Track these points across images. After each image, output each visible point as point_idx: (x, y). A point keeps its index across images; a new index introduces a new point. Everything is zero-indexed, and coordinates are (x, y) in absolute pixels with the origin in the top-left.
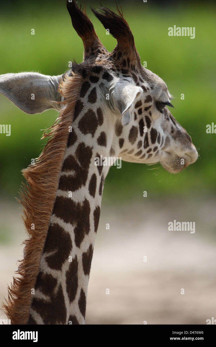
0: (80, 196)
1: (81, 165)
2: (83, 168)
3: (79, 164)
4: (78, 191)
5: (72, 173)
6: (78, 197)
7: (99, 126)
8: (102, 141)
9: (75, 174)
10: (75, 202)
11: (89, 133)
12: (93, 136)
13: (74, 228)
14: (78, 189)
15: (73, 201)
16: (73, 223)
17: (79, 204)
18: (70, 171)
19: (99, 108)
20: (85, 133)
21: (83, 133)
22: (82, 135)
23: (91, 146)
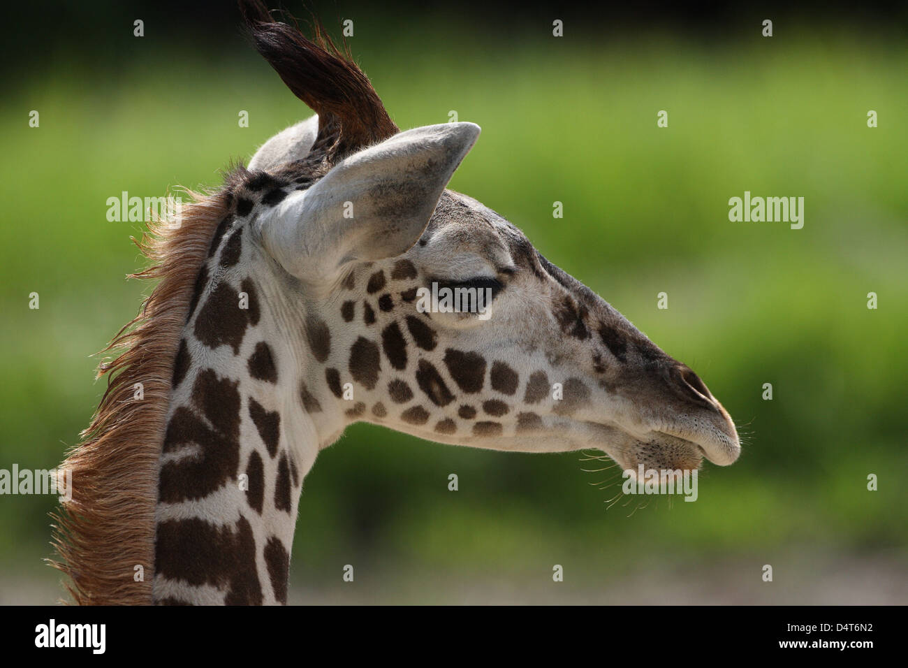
0: (225, 508)
1: (215, 428)
2: (220, 433)
3: (210, 425)
4: (216, 493)
5: (190, 451)
6: (221, 510)
7: (249, 326)
8: (264, 365)
9: (202, 453)
10: (215, 526)
11: (225, 342)
12: (236, 352)
13: (224, 596)
14: (216, 489)
15: (206, 523)
16: (218, 581)
17: (226, 528)
18: (184, 446)
19: (248, 278)
20: (212, 343)
21: (206, 344)
22: (206, 350)
23: (233, 379)
